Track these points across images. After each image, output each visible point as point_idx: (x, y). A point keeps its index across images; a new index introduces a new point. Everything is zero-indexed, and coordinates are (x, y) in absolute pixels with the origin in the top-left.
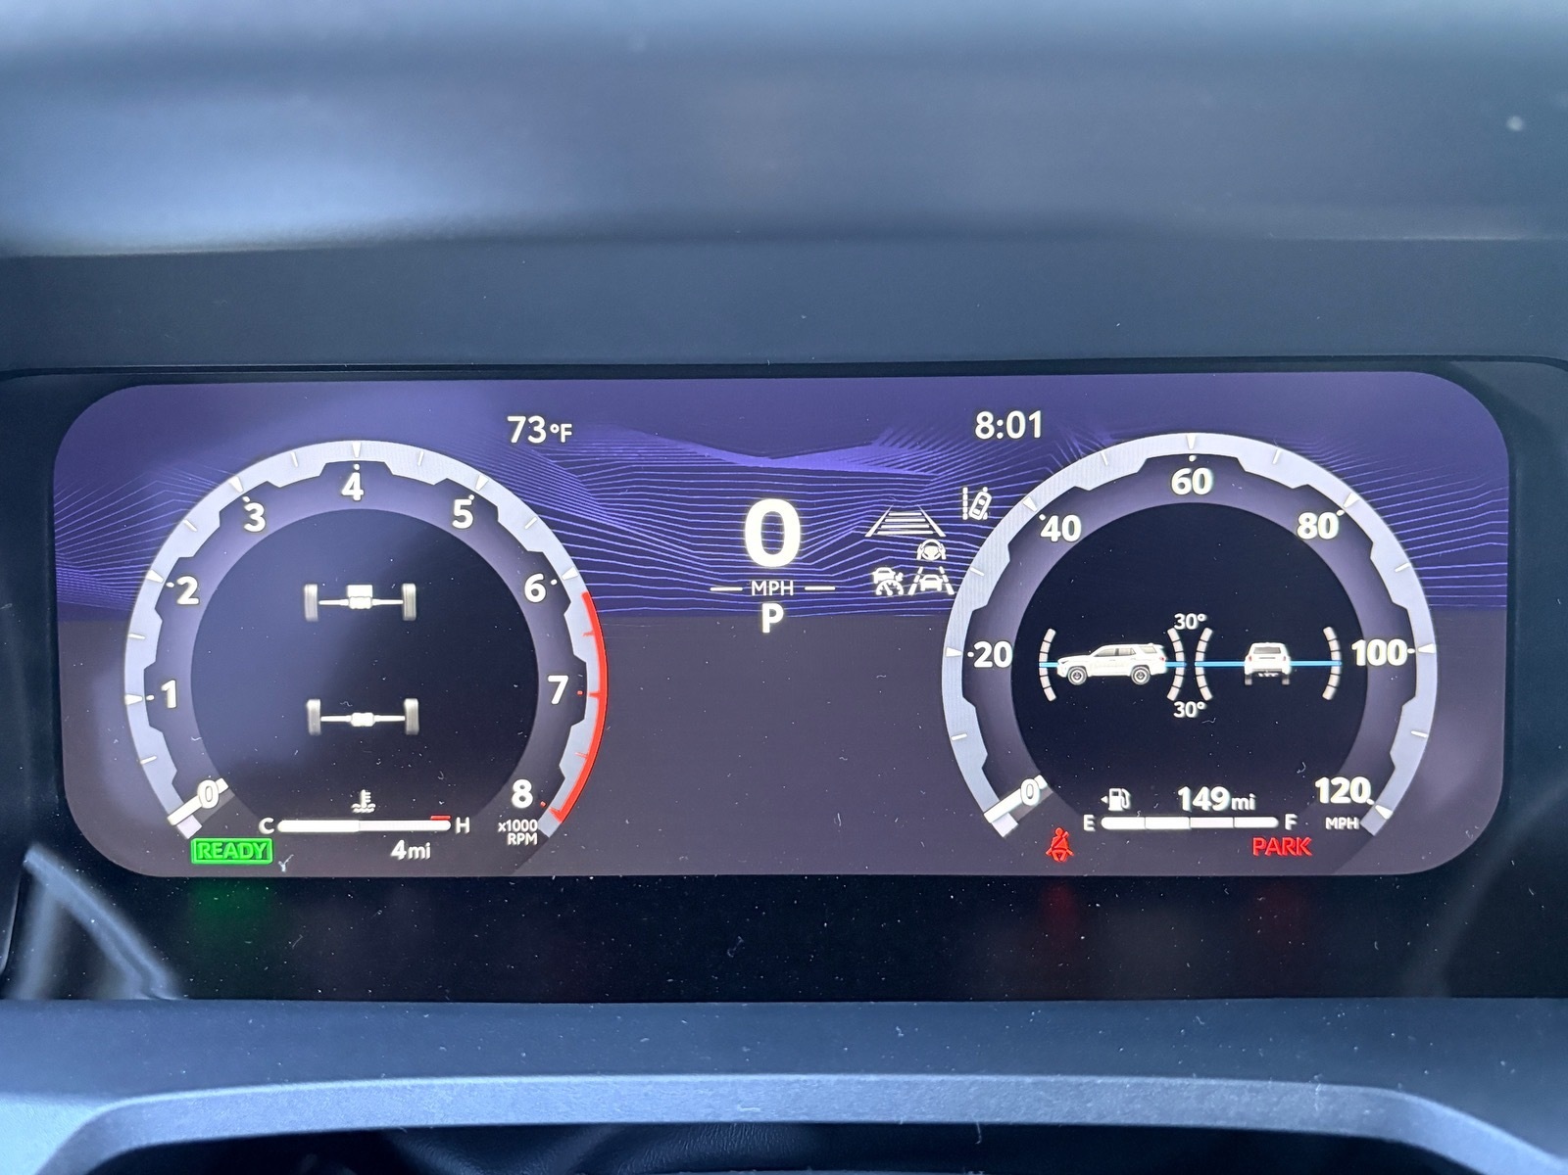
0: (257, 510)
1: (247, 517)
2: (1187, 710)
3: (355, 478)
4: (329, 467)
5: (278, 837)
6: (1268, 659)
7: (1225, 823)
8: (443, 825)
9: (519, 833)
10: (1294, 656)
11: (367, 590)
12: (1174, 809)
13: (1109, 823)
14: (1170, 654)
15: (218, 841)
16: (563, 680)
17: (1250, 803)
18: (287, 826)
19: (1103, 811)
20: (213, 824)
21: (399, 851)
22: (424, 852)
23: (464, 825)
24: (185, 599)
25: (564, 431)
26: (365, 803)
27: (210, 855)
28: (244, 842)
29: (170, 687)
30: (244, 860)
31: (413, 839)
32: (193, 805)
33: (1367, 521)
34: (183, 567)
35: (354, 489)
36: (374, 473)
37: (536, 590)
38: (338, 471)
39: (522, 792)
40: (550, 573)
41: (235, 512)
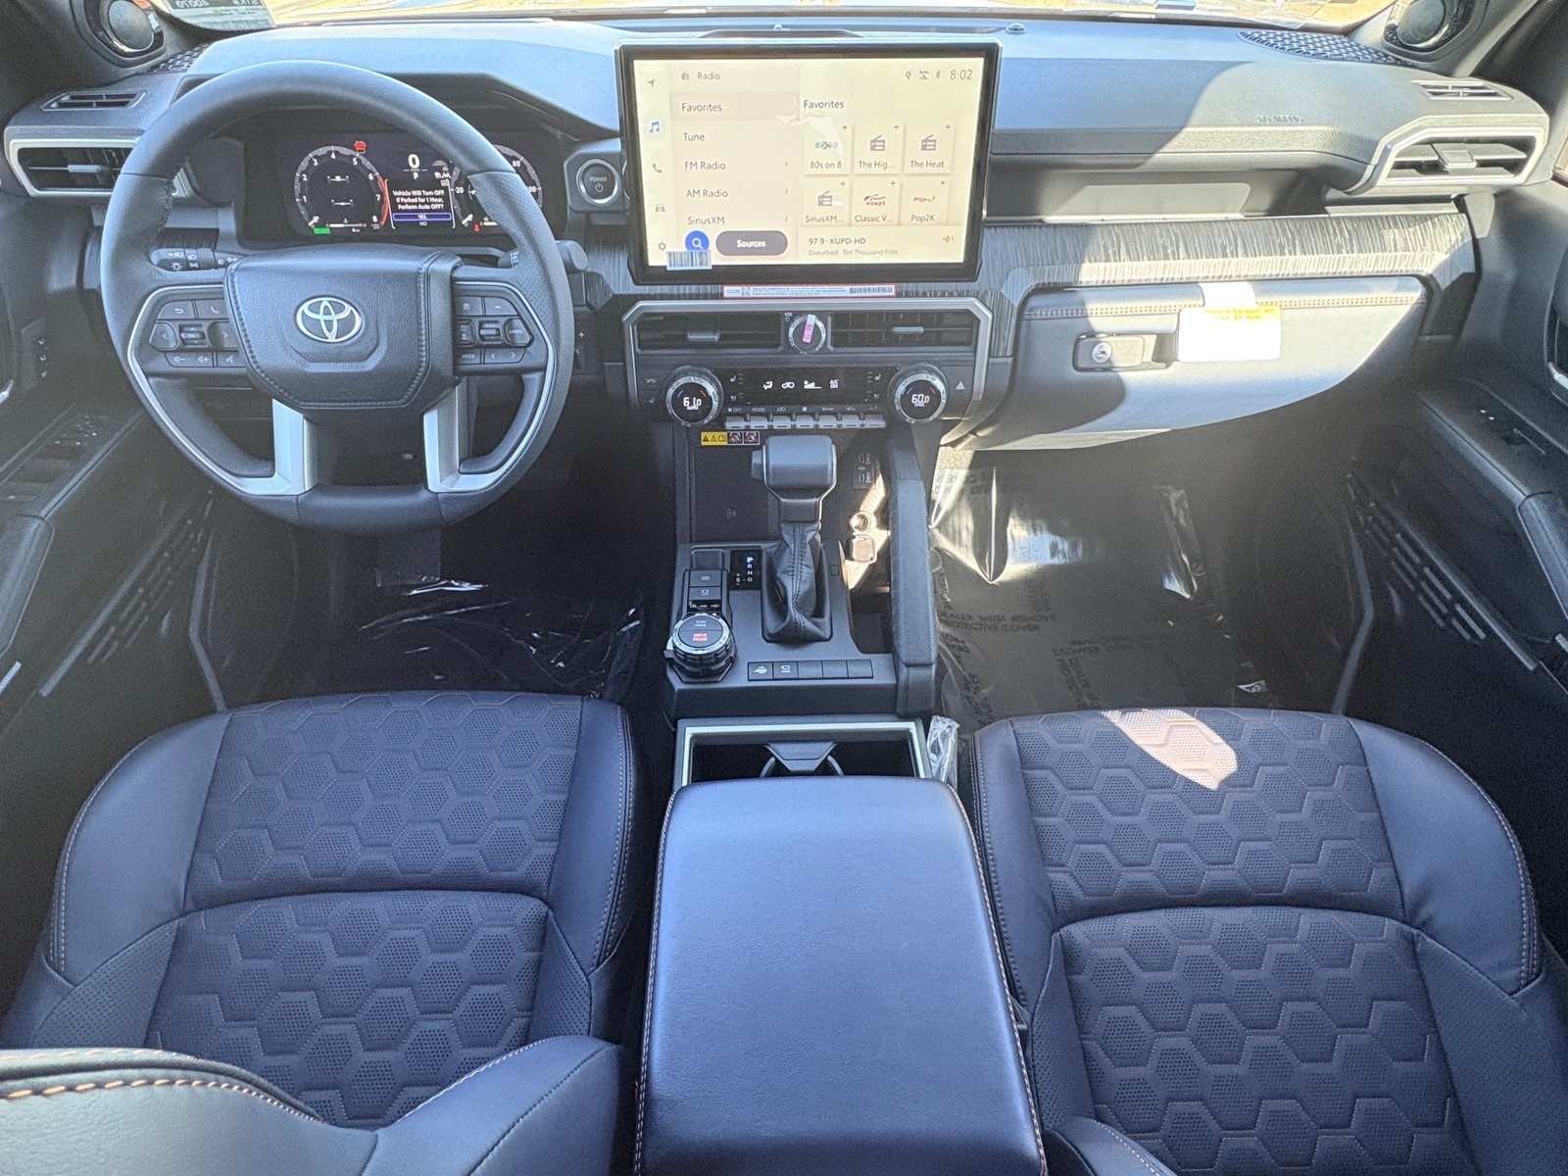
0: (315, 160)
1: (313, 162)
3: (333, 154)
4: (328, 152)
5: (331, 228)
8: (360, 225)
9: (376, 226)
11: (339, 177)
13: (485, 224)
15: (318, 229)
16: (379, 196)
18: (332, 226)
19: (484, 221)
20: (317, 225)
21: (354, 230)
22: (358, 231)
23: (365, 225)
24: (304, 179)
26: (346, 221)
27: (317, 231)
28: (324, 229)
29: (304, 197)
30: (325, 233)
31: (356, 228)
32: (312, 222)
33: (526, 162)
34: (302, 173)
35: (333, 156)
36: (337, 153)
37: (371, 177)
38: (330, 153)
39: (375, 219)
40: (373, 174)
41: (311, 162)
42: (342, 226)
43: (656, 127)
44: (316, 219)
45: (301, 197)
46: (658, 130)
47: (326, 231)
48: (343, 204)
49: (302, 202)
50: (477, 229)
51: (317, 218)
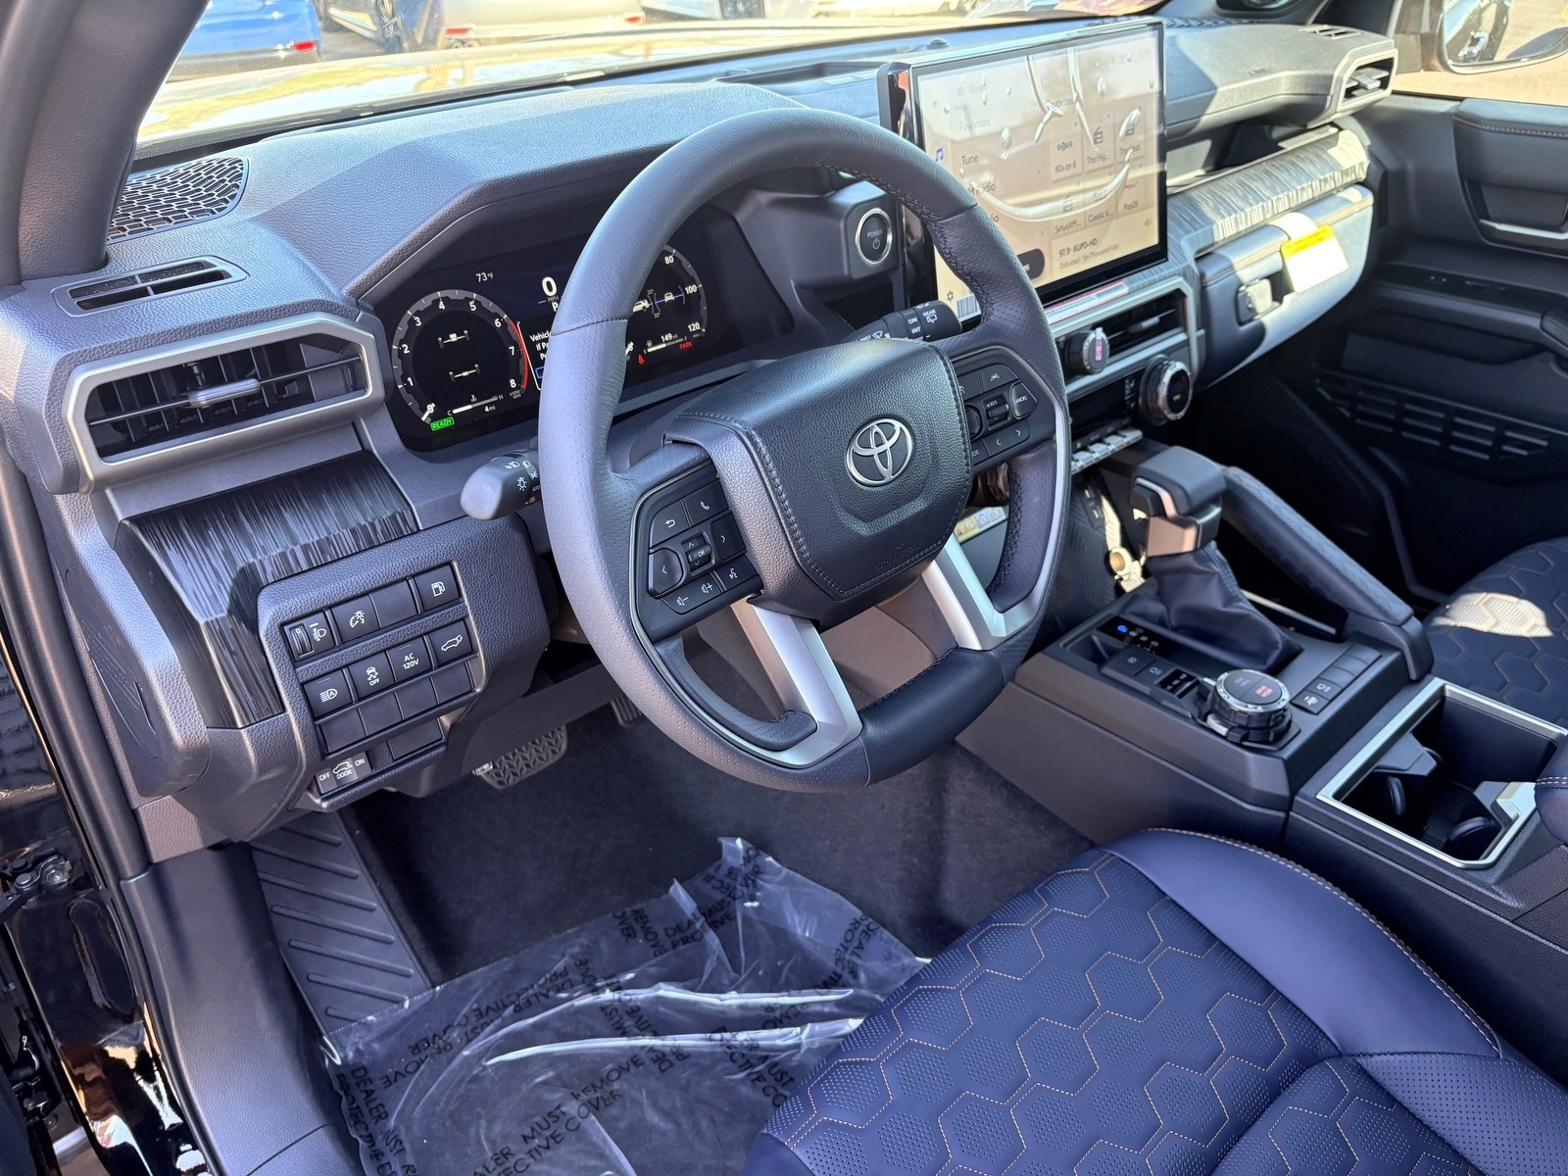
0: (417, 318)
1: (416, 322)
2: (657, 315)
3: (441, 303)
4: (433, 301)
5: (454, 415)
6: (669, 297)
7: (673, 343)
8: (495, 399)
9: (516, 395)
10: (674, 295)
11: (455, 335)
12: (661, 342)
13: (650, 350)
14: (649, 302)
15: (437, 423)
16: (513, 348)
17: (676, 336)
18: (455, 411)
19: (647, 347)
20: (434, 417)
21: (487, 409)
22: (493, 408)
23: (501, 397)
24: (406, 352)
25: (491, 275)
26: (474, 399)
27: (435, 426)
28: (444, 420)
29: (409, 379)
30: (446, 425)
31: (489, 405)
32: (427, 414)
33: (680, 257)
34: (402, 342)
35: (442, 306)
36: (446, 300)
37: (497, 323)
38: (436, 302)
39: (513, 383)
40: (500, 318)
41: (412, 322)
42: (469, 407)
43: (940, 154)
44: (431, 408)
45: (404, 381)
46: (941, 158)
47: (447, 422)
48: (465, 374)
49: (407, 387)
50: (641, 360)
51: (433, 405)
